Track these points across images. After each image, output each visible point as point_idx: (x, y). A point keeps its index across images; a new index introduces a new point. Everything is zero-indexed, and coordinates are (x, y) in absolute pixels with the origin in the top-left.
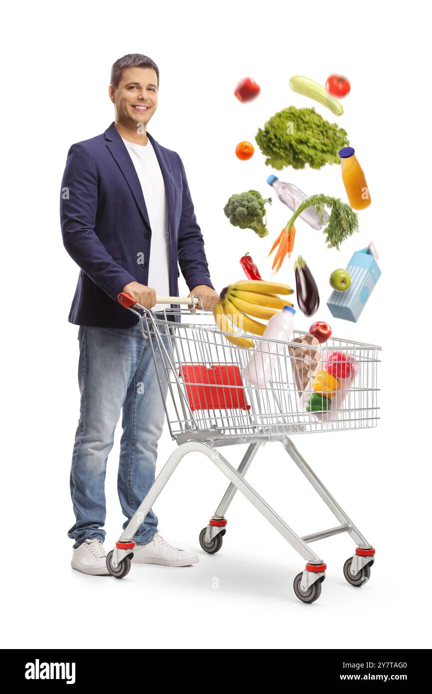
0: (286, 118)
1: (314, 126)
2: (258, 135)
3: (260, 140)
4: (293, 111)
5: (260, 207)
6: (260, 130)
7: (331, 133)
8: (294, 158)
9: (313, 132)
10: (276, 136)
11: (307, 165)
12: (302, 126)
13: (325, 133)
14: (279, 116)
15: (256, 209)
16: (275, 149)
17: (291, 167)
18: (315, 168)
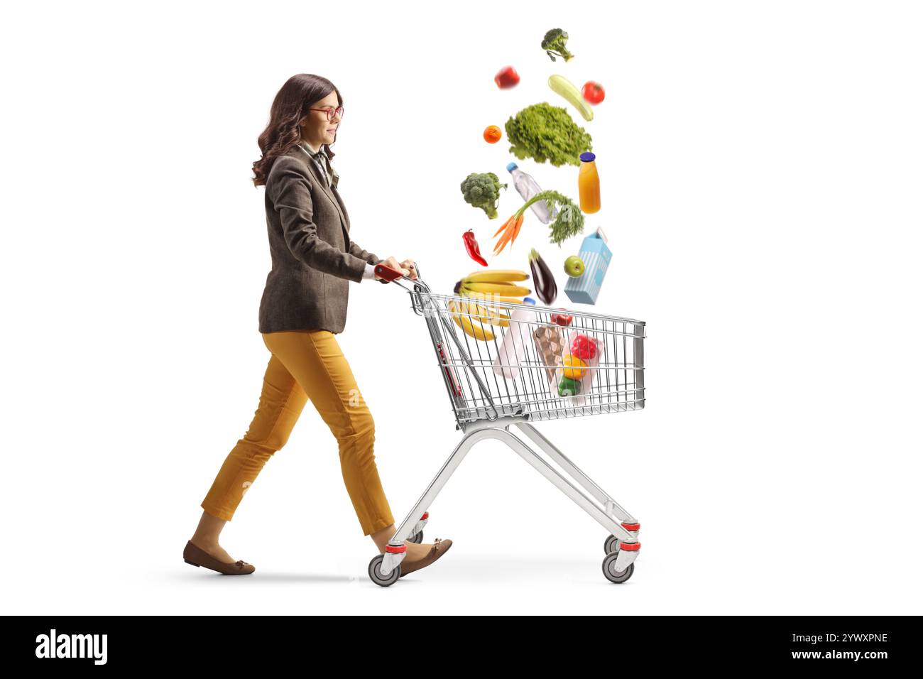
0: (538, 112)
1: (562, 126)
2: (508, 122)
3: (510, 127)
4: (546, 107)
5: (495, 190)
6: (511, 118)
7: (577, 135)
8: (537, 152)
9: (560, 131)
10: (524, 127)
11: (548, 161)
12: (551, 124)
13: (571, 134)
14: (532, 109)
15: (491, 191)
16: (521, 139)
17: (532, 159)
18: (555, 165)
